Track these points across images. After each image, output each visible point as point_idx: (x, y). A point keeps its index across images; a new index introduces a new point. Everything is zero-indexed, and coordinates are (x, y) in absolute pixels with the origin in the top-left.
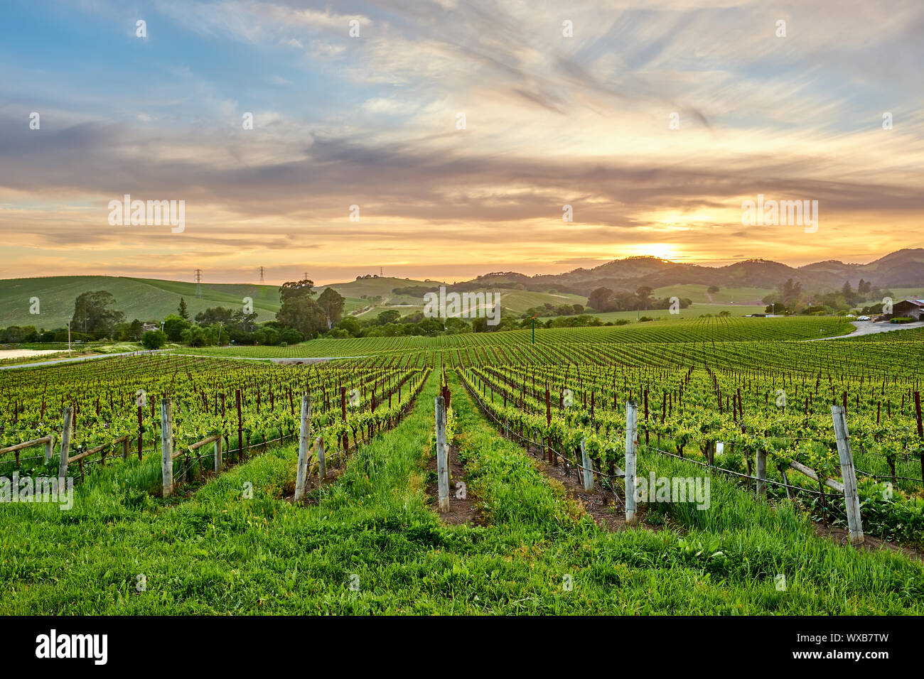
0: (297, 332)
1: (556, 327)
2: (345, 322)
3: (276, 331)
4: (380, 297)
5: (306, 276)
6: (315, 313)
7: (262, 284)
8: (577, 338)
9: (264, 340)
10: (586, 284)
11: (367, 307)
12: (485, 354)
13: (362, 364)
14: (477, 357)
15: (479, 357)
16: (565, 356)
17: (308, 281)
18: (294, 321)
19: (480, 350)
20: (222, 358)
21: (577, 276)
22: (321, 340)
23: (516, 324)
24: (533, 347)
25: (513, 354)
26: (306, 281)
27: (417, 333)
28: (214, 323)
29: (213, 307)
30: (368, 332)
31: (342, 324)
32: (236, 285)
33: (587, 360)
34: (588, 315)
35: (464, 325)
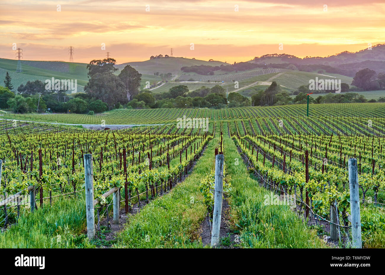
0: (102, 103)
1: (326, 102)
2: (143, 95)
3: (85, 102)
4: (170, 74)
5: (108, 56)
6: (117, 87)
7: (71, 62)
8: (345, 113)
9: (75, 109)
10: (350, 65)
11: (159, 83)
12: (267, 124)
13: (160, 130)
14: (259, 127)
15: (262, 128)
16: (338, 128)
17: (111, 59)
18: (100, 93)
19: (262, 121)
20: (43, 123)
21: (343, 58)
22: (123, 110)
23: (290, 99)
24: (308, 119)
25: (291, 125)
26: (109, 60)
27: (203, 105)
28: (33, 94)
29: (32, 80)
30: (162, 104)
31: (140, 96)
32: (50, 62)
33: (358, 132)
34: (353, 92)
35: (244, 99)
